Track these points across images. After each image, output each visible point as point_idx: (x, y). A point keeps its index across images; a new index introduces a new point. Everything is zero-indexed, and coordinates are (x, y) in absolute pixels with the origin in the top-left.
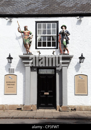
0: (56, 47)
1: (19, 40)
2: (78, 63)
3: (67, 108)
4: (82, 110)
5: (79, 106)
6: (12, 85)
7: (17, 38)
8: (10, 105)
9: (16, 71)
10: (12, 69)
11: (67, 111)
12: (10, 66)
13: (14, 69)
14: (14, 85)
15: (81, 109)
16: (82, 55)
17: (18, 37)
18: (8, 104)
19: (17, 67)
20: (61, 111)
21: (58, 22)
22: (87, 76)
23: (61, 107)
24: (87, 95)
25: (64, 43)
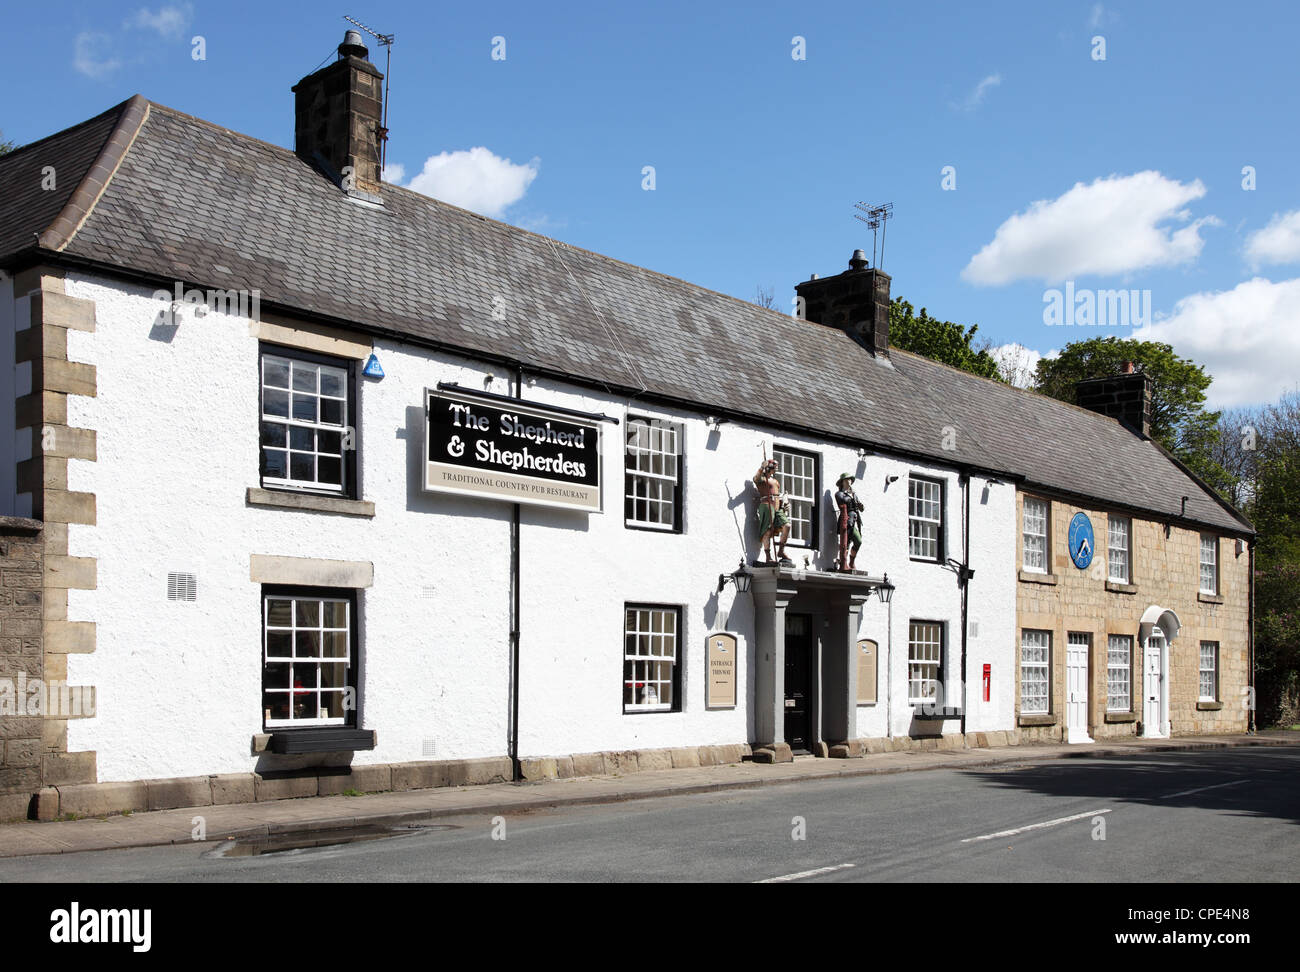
0: (808, 543)
1: (736, 508)
6: (724, 672)
8: (723, 749)
10: (722, 614)
12: (719, 603)
13: (726, 615)
14: (728, 672)
16: (886, 579)
18: (716, 745)
19: (734, 607)
21: (817, 456)
22: (876, 644)
23: (847, 744)
24: (874, 705)
25: (858, 534)
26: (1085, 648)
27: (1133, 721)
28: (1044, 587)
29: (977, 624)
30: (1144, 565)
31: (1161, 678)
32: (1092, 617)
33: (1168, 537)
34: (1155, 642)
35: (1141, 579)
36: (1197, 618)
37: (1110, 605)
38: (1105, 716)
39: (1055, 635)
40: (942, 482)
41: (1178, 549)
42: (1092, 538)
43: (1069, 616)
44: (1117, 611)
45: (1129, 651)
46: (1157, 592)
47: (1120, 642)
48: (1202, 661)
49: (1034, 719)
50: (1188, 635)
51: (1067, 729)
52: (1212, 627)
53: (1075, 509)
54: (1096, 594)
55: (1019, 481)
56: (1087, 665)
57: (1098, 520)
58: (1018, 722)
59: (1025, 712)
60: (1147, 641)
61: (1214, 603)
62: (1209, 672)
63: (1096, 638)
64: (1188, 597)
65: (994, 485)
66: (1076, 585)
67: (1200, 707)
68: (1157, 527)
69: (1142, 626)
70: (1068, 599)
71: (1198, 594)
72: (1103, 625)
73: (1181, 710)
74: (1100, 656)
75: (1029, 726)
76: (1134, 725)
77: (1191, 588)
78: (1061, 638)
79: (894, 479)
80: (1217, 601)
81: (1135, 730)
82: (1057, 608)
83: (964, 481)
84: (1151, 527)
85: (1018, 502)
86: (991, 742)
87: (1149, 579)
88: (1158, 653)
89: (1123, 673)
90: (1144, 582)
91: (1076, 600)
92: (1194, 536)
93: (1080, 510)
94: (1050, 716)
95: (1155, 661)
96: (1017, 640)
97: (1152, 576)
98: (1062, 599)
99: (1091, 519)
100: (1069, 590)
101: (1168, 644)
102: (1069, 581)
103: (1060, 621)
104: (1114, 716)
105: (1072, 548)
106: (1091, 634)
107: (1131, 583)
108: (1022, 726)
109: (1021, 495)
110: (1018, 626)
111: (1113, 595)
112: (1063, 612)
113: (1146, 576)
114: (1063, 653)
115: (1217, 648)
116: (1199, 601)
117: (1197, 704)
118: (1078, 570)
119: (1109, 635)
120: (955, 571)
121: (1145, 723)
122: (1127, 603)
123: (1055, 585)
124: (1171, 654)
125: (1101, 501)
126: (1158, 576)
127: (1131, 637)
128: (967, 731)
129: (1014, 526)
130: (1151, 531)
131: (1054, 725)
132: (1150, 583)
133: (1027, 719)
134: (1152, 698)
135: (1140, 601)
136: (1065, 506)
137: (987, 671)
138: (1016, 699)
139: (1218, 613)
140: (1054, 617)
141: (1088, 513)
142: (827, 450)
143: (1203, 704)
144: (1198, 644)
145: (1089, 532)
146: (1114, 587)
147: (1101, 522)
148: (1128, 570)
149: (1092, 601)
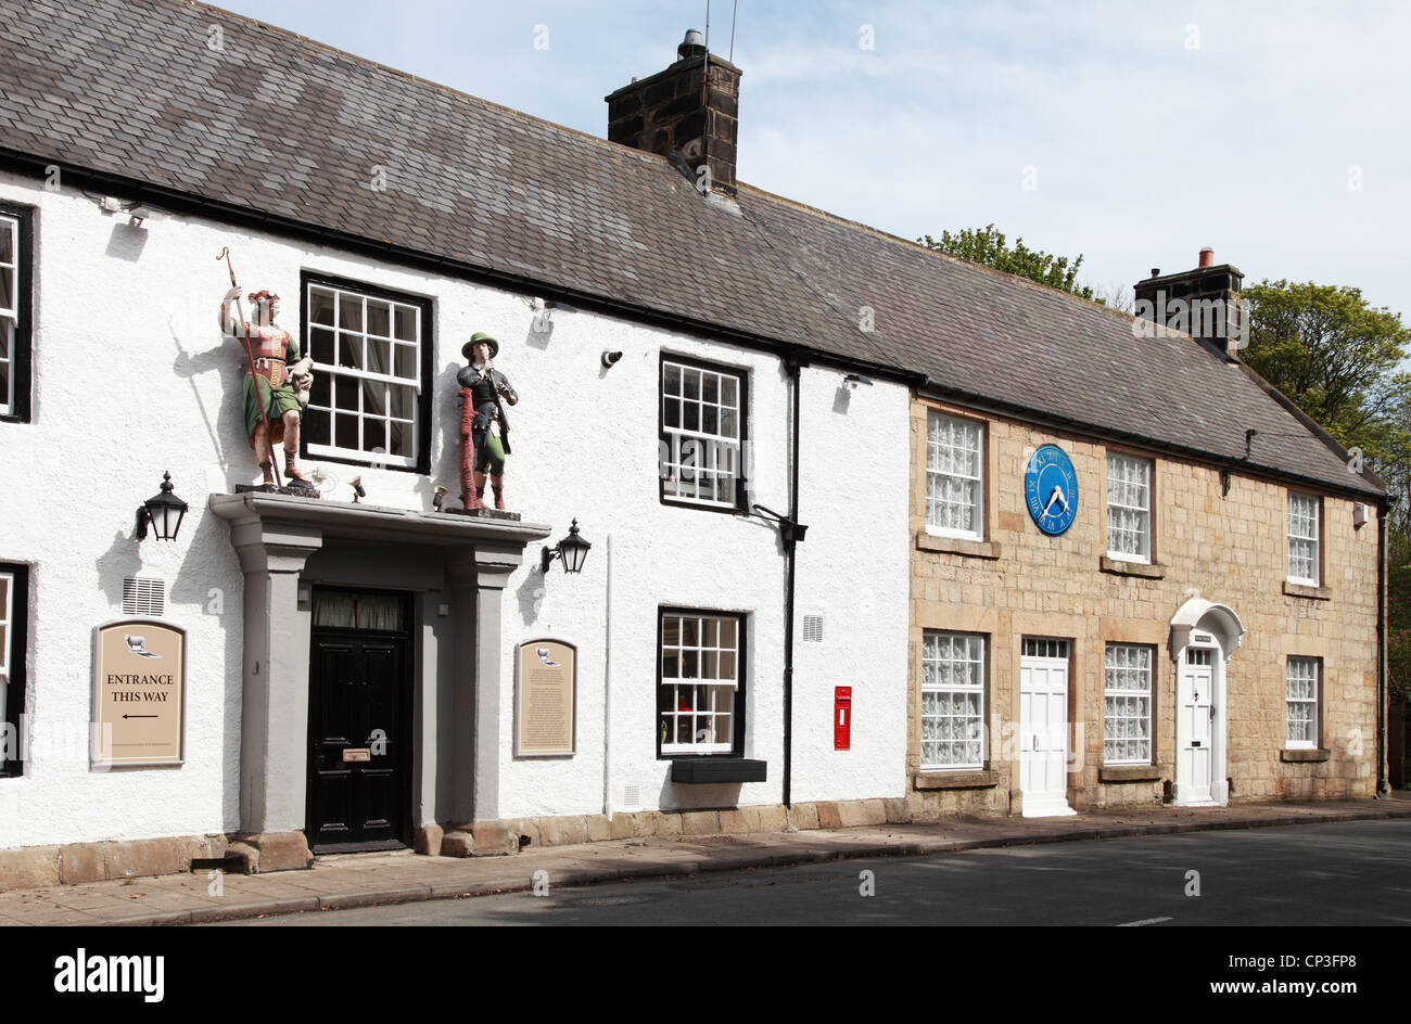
0: (412, 461)
1: (197, 377)
2: (533, 574)
3: (500, 832)
4: (551, 843)
5: (536, 821)
6: (148, 697)
7: (187, 366)
8: (138, 847)
9: (175, 599)
10: (144, 584)
11: (502, 850)
12: (137, 563)
13: (159, 585)
14: (162, 697)
15: (547, 835)
16: (574, 531)
17: (191, 356)
18: (121, 840)
19: (186, 572)
20: (471, 855)
21: (427, 304)
22: (574, 648)
23: (470, 831)
24: (570, 757)
25: (497, 445)
26: (1063, 663)
27: (1158, 780)
28: (971, 560)
29: (820, 619)
30: (1180, 535)
31: (1213, 712)
32: (1072, 614)
33: (1225, 494)
34: (1199, 656)
35: (1173, 556)
36: (1282, 621)
37: (1110, 595)
38: (1100, 772)
39: (994, 640)
40: (744, 374)
41: (1245, 513)
42: (1073, 487)
43: (1025, 610)
44: (1124, 606)
45: (1150, 669)
46: (1204, 577)
47: (1132, 654)
48: (1293, 687)
49: (950, 778)
50: (1265, 646)
51: (1019, 794)
52: (1310, 634)
53: (1039, 438)
54: (1084, 578)
55: (916, 383)
56: (1065, 691)
57: (1087, 458)
58: (914, 783)
59: (931, 766)
60: (1182, 655)
61: (1313, 598)
62: (1308, 704)
63: (1080, 648)
64: (1262, 586)
65: (859, 384)
66: (1041, 561)
67: (1285, 758)
68: (1206, 478)
69: (1173, 629)
70: (1023, 583)
71: (1284, 584)
72: (1096, 628)
73: (1251, 762)
74: (1089, 677)
75: (938, 790)
76: (1159, 787)
77: (1270, 575)
78: (1006, 647)
79: (616, 357)
80: (1320, 596)
81: (1161, 793)
82: (1000, 597)
83: (792, 373)
84: (1194, 476)
85: (913, 420)
86: (845, 819)
87: (1187, 557)
88: (1209, 673)
89: (1139, 703)
90: (1178, 561)
91: (1038, 585)
92: (1276, 494)
93: (1051, 439)
94: (986, 773)
95: (1203, 687)
96: (912, 647)
97: (1194, 552)
98: (1011, 583)
99: (1074, 458)
100: (1025, 570)
101: (1225, 657)
102: (1025, 555)
103: (1006, 615)
104: (1116, 772)
105: (1033, 501)
106: (1073, 640)
107: (1154, 562)
108: (923, 790)
109: (922, 408)
110: (913, 625)
111: (1117, 579)
112: (1011, 604)
113: (1184, 552)
114: (1012, 672)
115: (1321, 668)
116: (1284, 594)
117: (1282, 752)
118: (1044, 537)
119: (1107, 642)
120: (772, 527)
121: (1179, 783)
122: (1144, 594)
123: (996, 559)
124: (1229, 675)
125: (1090, 427)
126: (1206, 553)
127: (1154, 647)
128: (793, 800)
129: (906, 458)
130: (1192, 482)
131: (993, 787)
132: (1190, 564)
133: (931, 778)
134: (1196, 744)
135: (1171, 592)
136: (1019, 432)
137: (843, 698)
138: (910, 745)
139: (1321, 614)
140: (994, 613)
141: (1066, 445)
142: (447, 292)
143: (1293, 753)
144: (1283, 661)
145: (1067, 477)
146: (1117, 567)
147: (1093, 464)
148: (1150, 540)
149: (1072, 588)
